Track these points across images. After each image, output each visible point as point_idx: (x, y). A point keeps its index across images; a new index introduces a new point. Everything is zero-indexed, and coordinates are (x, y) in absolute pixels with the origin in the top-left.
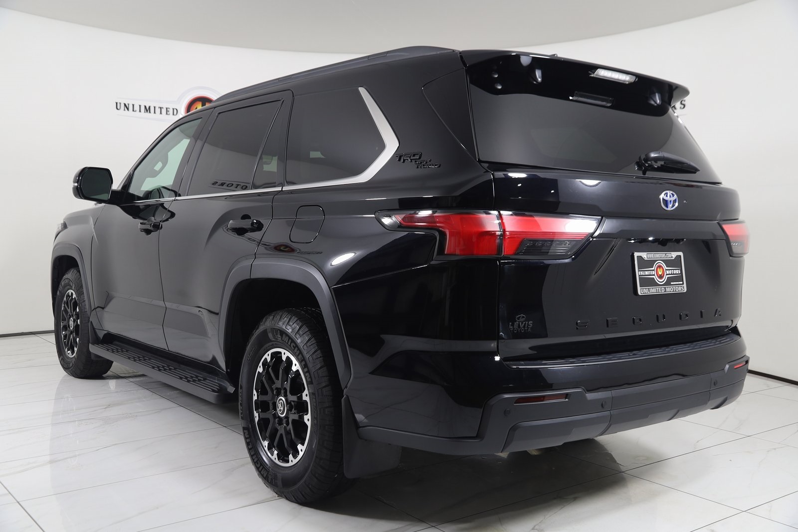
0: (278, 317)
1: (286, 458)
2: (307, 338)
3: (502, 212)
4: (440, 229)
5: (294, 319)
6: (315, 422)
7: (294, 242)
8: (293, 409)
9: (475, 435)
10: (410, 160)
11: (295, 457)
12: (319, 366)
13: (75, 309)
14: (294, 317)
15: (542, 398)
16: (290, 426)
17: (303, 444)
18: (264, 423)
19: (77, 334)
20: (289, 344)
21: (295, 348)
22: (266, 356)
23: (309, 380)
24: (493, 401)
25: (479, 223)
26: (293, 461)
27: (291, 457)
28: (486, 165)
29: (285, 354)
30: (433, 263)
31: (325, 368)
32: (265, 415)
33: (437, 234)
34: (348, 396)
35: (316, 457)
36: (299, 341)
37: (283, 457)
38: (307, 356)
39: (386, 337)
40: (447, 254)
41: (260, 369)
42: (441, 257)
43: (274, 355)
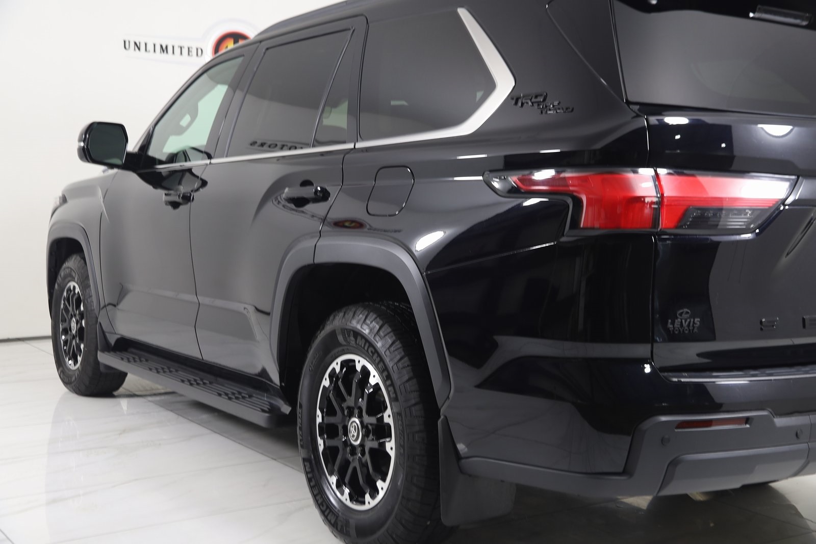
0: (351, 314)
1: (360, 499)
2: (390, 341)
3: (660, 171)
4: (575, 194)
5: (372, 316)
6: (402, 451)
7: (374, 215)
8: (371, 435)
9: (621, 470)
10: (530, 103)
11: (373, 497)
12: (406, 377)
13: (78, 307)
14: (371, 314)
15: (709, 423)
16: (367, 457)
17: (384, 480)
18: (331, 453)
19: (81, 339)
20: (366, 348)
21: (373, 354)
22: (334, 365)
23: (393, 395)
24: (648, 424)
25: (626, 186)
26: (370, 503)
27: (367, 497)
28: (636, 108)
29: (361, 362)
30: (563, 239)
31: (414, 381)
32: (333, 443)
33: (570, 201)
34: (446, 417)
35: (403, 497)
36: (379, 345)
37: (357, 496)
38: (390, 364)
39: (500, 339)
40: (584, 228)
41: (326, 383)
42: (575, 232)
43: (344, 364)
